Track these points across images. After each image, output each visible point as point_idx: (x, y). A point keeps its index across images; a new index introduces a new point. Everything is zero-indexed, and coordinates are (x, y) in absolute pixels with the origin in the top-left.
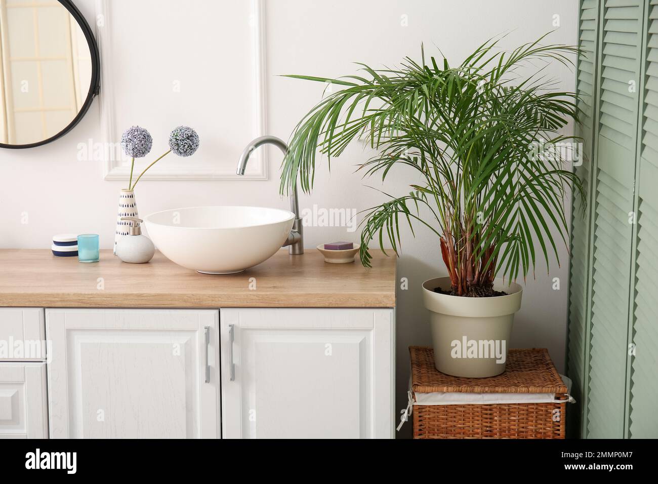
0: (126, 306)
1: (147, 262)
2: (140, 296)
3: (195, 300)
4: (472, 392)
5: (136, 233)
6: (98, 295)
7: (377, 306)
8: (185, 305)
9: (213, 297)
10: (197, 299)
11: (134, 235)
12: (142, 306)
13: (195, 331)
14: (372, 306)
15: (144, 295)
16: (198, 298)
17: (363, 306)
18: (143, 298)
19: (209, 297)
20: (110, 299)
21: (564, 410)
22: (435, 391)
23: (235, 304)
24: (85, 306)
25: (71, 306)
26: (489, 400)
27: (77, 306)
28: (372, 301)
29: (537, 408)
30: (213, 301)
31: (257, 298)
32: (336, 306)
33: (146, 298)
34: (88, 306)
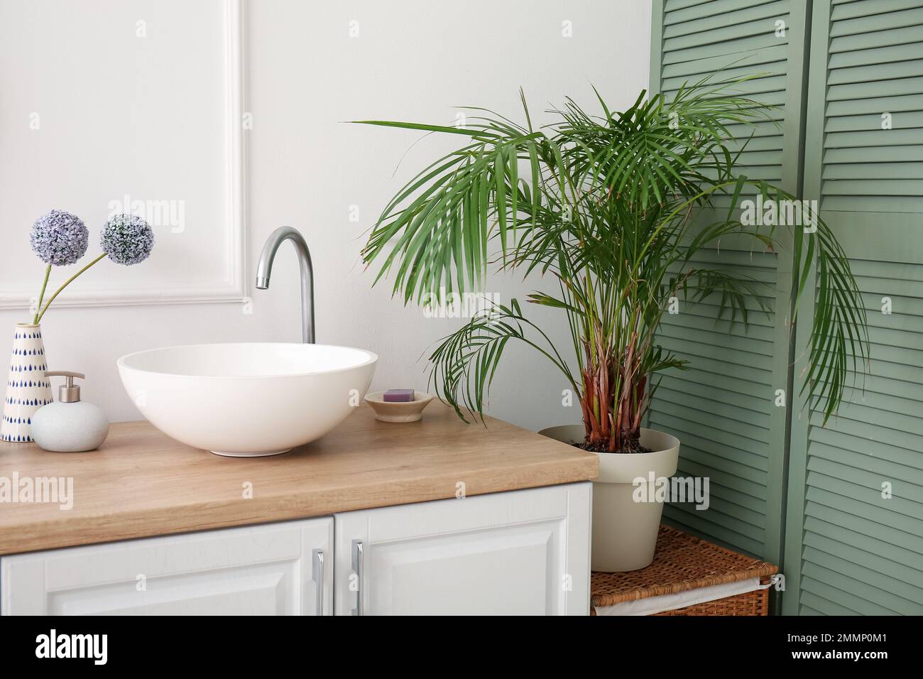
0: (172, 531)
1: (94, 450)
2: (196, 508)
3: (299, 505)
4: (671, 592)
5: (74, 398)
6: (118, 517)
7: (576, 479)
8: (280, 515)
9: (329, 496)
10: (302, 503)
11: (69, 401)
12: (203, 527)
13: (291, 561)
14: (569, 481)
15: (208, 506)
16: (304, 500)
17: (557, 482)
18: (205, 512)
19: (322, 496)
20: (142, 521)
21: (767, 598)
22: (625, 601)
23: (366, 503)
24: (90, 541)
25: (61, 545)
26: (688, 601)
27: (73, 543)
28: (568, 473)
29: (737, 602)
30: (329, 502)
31: (401, 488)
32: (520, 487)
33: (210, 511)
34: (98, 540)
